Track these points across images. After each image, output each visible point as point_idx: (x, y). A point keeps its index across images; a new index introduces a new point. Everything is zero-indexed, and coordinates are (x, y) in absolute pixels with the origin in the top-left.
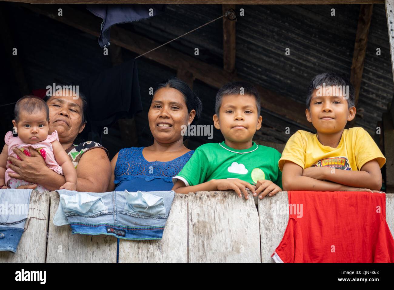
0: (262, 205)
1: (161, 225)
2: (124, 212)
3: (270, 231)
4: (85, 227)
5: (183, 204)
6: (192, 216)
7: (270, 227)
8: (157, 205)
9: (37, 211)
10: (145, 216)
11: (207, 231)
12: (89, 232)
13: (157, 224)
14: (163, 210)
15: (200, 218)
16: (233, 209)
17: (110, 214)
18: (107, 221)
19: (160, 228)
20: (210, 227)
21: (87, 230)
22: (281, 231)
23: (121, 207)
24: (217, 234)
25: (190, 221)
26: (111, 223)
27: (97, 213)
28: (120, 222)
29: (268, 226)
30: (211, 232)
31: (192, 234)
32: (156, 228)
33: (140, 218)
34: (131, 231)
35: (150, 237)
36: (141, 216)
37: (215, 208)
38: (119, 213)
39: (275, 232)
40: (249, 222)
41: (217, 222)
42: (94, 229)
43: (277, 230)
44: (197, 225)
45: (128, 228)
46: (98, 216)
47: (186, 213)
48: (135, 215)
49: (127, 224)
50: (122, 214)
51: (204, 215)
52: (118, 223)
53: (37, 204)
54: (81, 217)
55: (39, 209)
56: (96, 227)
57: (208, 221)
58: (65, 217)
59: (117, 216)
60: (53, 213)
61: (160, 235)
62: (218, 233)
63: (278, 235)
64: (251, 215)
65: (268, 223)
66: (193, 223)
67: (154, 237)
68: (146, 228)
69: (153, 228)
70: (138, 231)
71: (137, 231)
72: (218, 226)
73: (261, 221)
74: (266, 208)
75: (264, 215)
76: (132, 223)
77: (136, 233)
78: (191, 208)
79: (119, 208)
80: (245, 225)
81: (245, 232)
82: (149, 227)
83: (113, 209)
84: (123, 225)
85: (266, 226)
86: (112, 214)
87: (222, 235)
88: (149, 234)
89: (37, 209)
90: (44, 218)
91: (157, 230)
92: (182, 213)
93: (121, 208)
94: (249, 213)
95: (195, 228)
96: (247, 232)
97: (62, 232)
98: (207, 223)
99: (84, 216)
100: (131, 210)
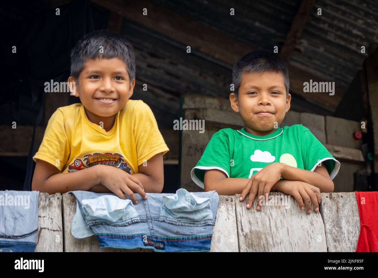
0: (327, 210)
1: (208, 234)
2: (161, 219)
3: (339, 243)
4: (116, 239)
5: (230, 209)
6: (243, 225)
7: (339, 238)
8: (202, 209)
9: (48, 220)
10: (188, 223)
11: (263, 244)
12: (122, 246)
13: (204, 232)
14: (209, 214)
15: (252, 227)
16: (292, 215)
17: (144, 222)
18: (141, 231)
19: (208, 237)
20: (266, 238)
21: (120, 242)
22: (353, 242)
23: (155, 212)
24: (275, 248)
25: (240, 231)
26: (147, 233)
27: (127, 221)
28: (157, 231)
29: (336, 237)
30: (267, 244)
31: (245, 247)
32: (203, 238)
33: (182, 225)
34: (171, 242)
35: (197, 249)
36: (183, 223)
37: (270, 215)
38: (155, 220)
39: (345, 244)
40: (313, 232)
41: (274, 232)
42: (128, 241)
43: (347, 242)
44: (249, 236)
45: (167, 239)
46: (129, 225)
47: (234, 221)
48: (175, 222)
49: (165, 234)
50: (158, 221)
51: (257, 223)
52: (155, 233)
53: (48, 211)
54: (110, 226)
55: (50, 217)
56: (129, 239)
57: (263, 231)
58: (88, 226)
59: (152, 224)
60: (68, 221)
61: (208, 246)
62: (276, 246)
63: (349, 247)
64: (314, 222)
65: (336, 233)
66: (245, 234)
67: (202, 249)
68: (190, 238)
69: (199, 238)
70: (181, 242)
71: (179, 242)
72: (275, 237)
73: (328, 231)
74: (332, 214)
75: (331, 222)
76: (172, 232)
77: (177, 245)
78: (240, 214)
79: (153, 213)
80: (308, 235)
81: (309, 244)
82: (194, 237)
83: (147, 215)
84: (161, 235)
85: (334, 236)
86: (146, 222)
87: (281, 248)
88: (194, 245)
89: (48, 216)
90: (58, 229)
91: (204, 240)
92: (230, 220)
93: (156, 214)
94: (312, 220)
95: (247, 240)
96: (311, 244)
97: (82, 247)
98: (262, 233)
99: (112, 224)
100: (170, 216)
